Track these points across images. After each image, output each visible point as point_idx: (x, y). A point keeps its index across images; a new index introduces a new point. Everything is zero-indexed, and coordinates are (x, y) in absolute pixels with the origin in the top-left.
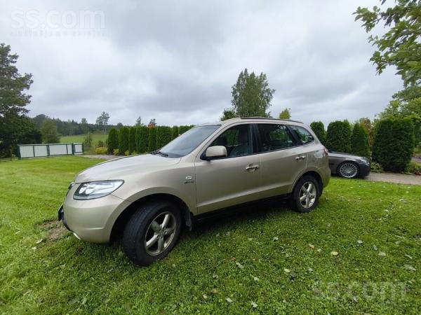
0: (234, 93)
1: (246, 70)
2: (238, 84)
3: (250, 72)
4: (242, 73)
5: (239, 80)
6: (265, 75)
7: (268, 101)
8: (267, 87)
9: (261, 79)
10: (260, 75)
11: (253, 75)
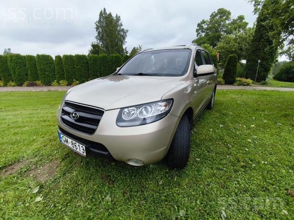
0: (97, 29)
1: (105, 9)
2: (100, 21)
3: (108, 12)
4: (102, 12)
5: (100, 17)
6: (119, 17)
7: (124, 39)
8: (122, 28)
9: (117, 19)
10: (115, 16)
11: (110, 15)
